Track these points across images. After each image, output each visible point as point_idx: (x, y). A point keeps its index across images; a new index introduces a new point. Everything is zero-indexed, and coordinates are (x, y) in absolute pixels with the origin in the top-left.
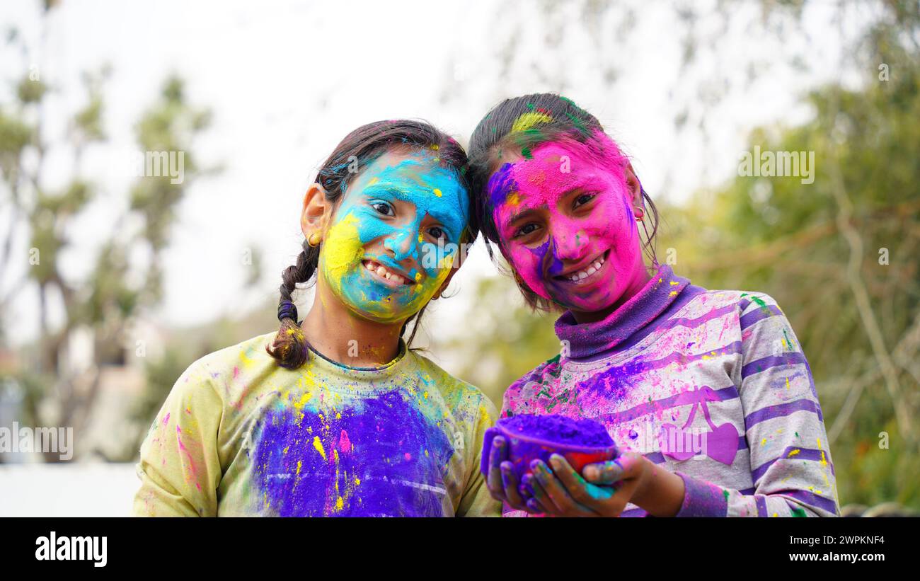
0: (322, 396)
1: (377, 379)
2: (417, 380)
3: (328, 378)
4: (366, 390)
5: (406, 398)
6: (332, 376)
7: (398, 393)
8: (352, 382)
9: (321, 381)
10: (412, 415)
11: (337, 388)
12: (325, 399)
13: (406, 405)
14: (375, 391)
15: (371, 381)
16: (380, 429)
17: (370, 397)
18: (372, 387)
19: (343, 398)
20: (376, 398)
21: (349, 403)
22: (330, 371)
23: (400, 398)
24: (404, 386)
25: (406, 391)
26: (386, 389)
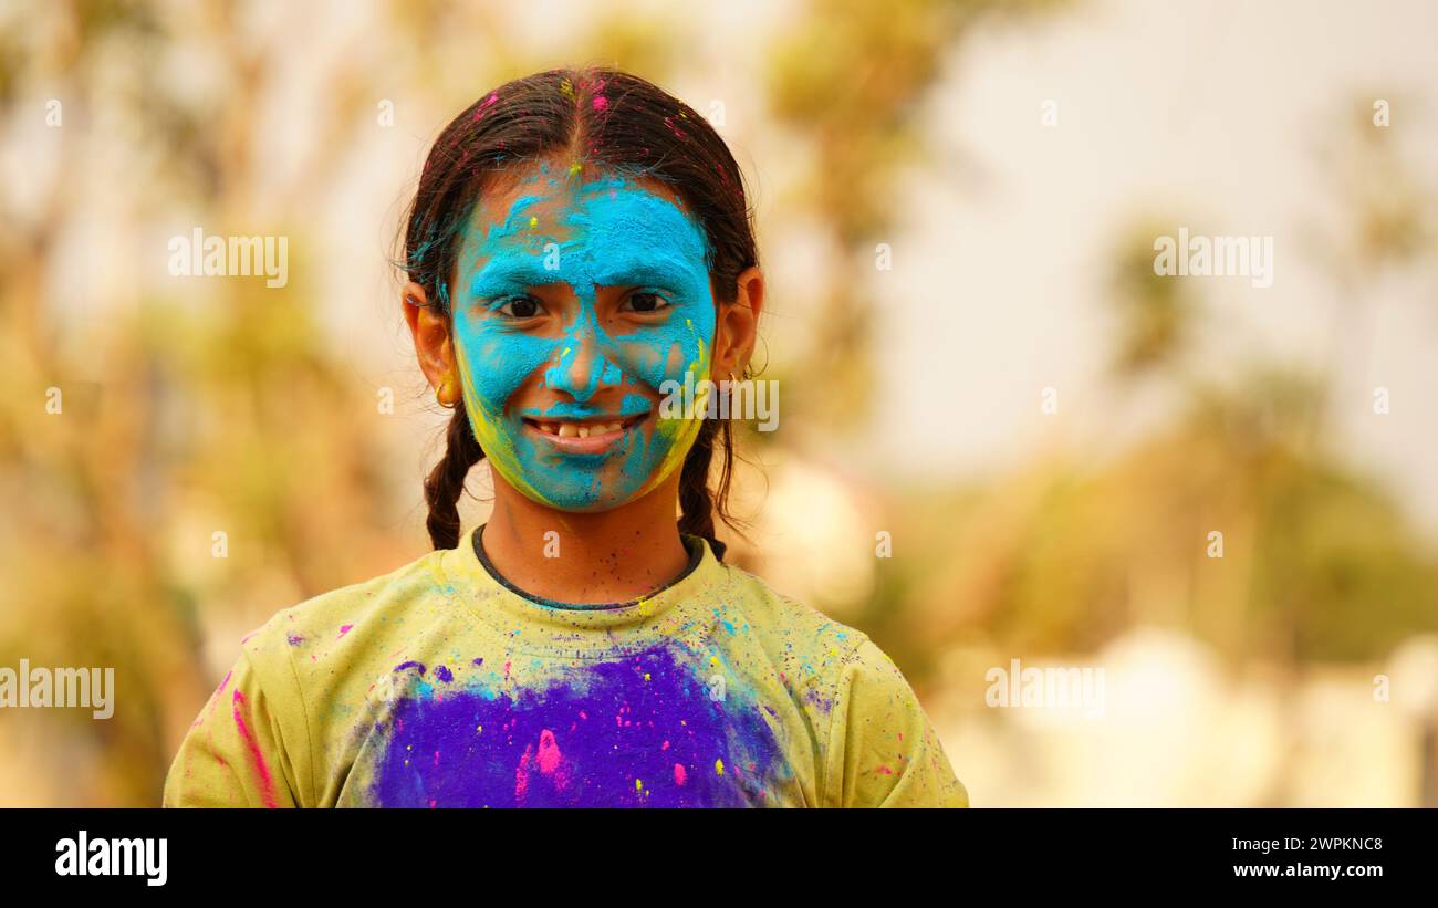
0: (508, 665)
1: (620, 626)
2: (710, 626)
3: (521, 629)
4: (598, 647)
5: (680, 658)
6: (529, 625)
7: (665, 650)
8: (567, 634)
9: (508, 637)
10: (692, 692)
11: (537, 648)
12: (513, 671)
13: (680, 673)
14: (615, 649)
15: (609, 629)
16: (623, 723)
17: (604, 661)
18: (609, 640)
19: (547, 667)
20: (617, 661)
21: (560, 676)
22: (525, 614)
23: (669, 659)
24: (680, 638)
25: (684, 646)
26: (639, 644)
